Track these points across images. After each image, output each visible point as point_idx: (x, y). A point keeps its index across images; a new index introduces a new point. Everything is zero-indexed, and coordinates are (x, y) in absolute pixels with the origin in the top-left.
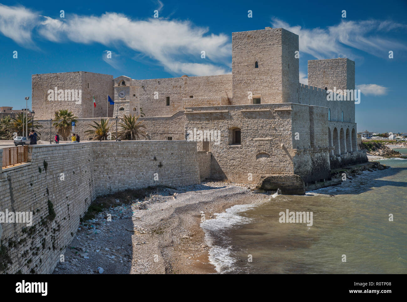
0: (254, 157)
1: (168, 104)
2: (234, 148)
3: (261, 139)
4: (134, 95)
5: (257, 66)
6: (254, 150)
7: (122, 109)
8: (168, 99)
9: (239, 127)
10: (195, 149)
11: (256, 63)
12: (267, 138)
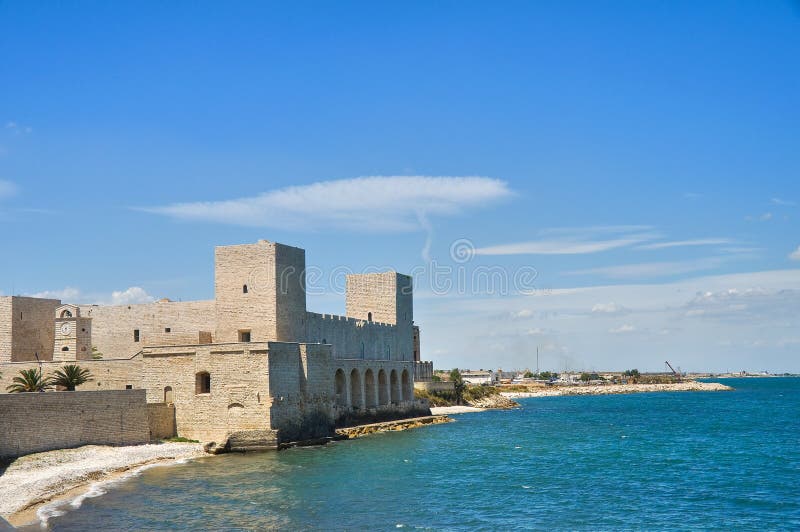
0: (226, 409)
1: (137, 339)
2: (202, 398)
3: (234, 386)
4: (83, 330)
5: (245, 289)
6: (225, 400)
7: (65, 349)
8: (137, 333)
9: (208, 370)
10: (143, 400)
11: (245, 287)
12: (240, 385)
